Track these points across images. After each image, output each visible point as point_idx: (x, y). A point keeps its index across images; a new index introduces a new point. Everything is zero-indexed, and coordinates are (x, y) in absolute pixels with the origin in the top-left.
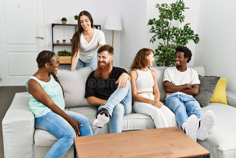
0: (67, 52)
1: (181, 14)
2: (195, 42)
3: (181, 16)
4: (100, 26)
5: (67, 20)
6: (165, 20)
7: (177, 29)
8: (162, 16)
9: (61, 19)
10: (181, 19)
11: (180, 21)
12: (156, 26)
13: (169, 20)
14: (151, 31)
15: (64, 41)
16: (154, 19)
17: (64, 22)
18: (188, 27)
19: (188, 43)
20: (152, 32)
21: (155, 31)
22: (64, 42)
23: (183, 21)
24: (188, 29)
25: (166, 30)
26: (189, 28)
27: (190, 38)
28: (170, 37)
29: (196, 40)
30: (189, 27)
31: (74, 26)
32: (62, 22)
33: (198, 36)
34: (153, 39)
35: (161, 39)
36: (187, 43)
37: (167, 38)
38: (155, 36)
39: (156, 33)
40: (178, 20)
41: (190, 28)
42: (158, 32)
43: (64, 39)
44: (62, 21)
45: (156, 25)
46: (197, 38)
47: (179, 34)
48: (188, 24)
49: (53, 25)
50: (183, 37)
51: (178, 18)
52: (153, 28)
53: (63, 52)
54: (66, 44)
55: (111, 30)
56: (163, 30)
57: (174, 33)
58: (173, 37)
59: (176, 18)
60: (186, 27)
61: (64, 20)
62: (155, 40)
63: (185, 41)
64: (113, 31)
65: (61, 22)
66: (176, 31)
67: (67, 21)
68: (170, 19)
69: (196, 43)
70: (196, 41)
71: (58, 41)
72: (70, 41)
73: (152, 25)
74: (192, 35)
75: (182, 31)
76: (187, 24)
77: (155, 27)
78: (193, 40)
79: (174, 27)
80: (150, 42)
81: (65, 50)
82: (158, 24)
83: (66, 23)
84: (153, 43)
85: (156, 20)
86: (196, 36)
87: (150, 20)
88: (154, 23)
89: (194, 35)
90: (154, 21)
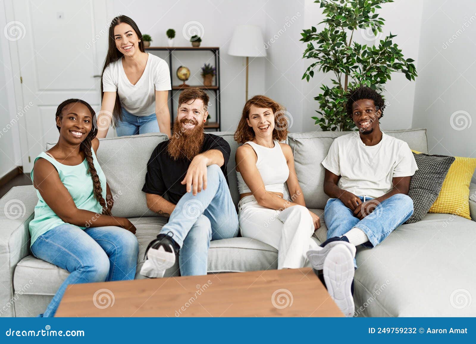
1: (375, 16)
2: (408, 77)
3: (377, 19)
4: (218, 49)
5: (152, 38)
6: (340, 29)
7: (366, 49)
8: (333, 22)
10: (376, 27)
12: (318, 43)
13: (346, 30)
14: (307, 54)
16: (314, 29)
18: (390, 42)
19: (390, 78)
20: (308, 57)
21: (317, 55)
24: (391, 48)
25: (342, 52)
26: (392, 46)
27: (397, 67)
28: (350, 67)
29: (409, 71)
30: (393, 43)
31: (168, 52)
33: (413, 63)
34: (308, 73)
35: (331, 72)
36: (387, 79)
37: (342, 70)
38: (313, 65)
39: (319, 58)
41: (396, 45)
42: (323, 57)
45: (318, 41)
46: (410, 67)
47: (369, 59)
48: (391, 36)
50: (379, 65)
51: (368, 23)
52: (311, 48)
56: (336, 52)
57: (358, 58)
58: (356, 67)
59: (363, 23)
60: (386, 44)
61: (146, 38)
62: (312, 73)
63: (383, 76)
64: (247, 58)
66: (362, 52)
67: (151, 42)
68: (351, 28)
69: (410, 80)
70: (410, 74)
73: (309, 43)
74: (396, 61)
75: (376, 53)
76: (389, 36)
77: (316, 46)
78: (404, 71)
79: (356, 45)
80: (303, 78)
82: (323, 38)
83: (149, 44)
84: (308, 79)
85: (319, 31)
86: (409, 63)
87: (304, 31)
88: (314, 38)
89: (403, 60)
90: (314, 33)
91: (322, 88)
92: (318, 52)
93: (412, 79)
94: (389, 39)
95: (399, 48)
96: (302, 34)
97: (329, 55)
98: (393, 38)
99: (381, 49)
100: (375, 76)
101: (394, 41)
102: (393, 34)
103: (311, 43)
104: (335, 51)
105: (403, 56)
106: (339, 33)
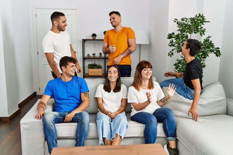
0: (96, 64)
2: (217, 55)
3: (202, 29)
5: (97, 35)
6: (185, 33)
8: (182, 31)
9: (92, 34)
10: (202, 33)
11: (201, 34)
12: (175, 39)
13: (188, 34)
14: (170, 44)
15: (94, 54)
16: (173, 34)
17: (94, 37)
19: (208, 56)
20: (171, 46)
22: (94, 55)
23: (204, 34)
24: (209, 43)
26: (209, 41)
27: (212, 51)
32: (92, 38)
33: (219, 49)
34: (170, 53)
36: (207, 57)
38: (173, 50)
39: (175, 47)
40: (198, 34)
41: (211, 41)
42: (177, 46)
44: (92, 37)
45: (175, 38)
46: (218, 51)
48: (209, 37)
49: (84, 41)
50: (203, 50)
51: (198, 31)
52: (172, 42)
53: (92, 64)
54: (95, 58)
55: (138, 44)
59: (196, 31)
60: (207, 41)
61: (94, 35)
62: (172, 54)
63: (205, 55)
64: (140, 45)
67: (96, 37)
68: (190, 33)
70: (218, 54)
71: (89, 54)
72: (99, 54)
74: (211, 48)
75: (202, 45)
77: (174, 41)
78: (215, 53)
80: (169, 56)
81: (95, 63)
82: (177, 37)
83: (96, 38)
84: (171, 56)
85: (175, 34)
86: (217, 50)
88: (173, 37)
89: (215, 48)
90: (173, 35)
91: (177, 60)
92: (175, 44)
93: (219, 56)
94: (208, 39)
95: (212, 42)
96: (168, 35)
97: (180, 45)
98: (210, 38)
99: (204, 43)
100: (201, 55)
101: (210, 39)
102: (210, 36)
103: (172, 40)
104: (183, 43)
105: (214, 46)
106: (185, 35)
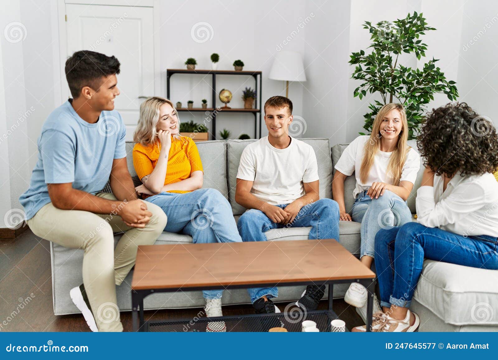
0: (195, 124)
1: (419, 42)
2: (450, 97)
3: (420, 44)
4: (260, 73)
5: (197, 62)
6: (385, 53)
7: (411, 71)
8: (379, 46)
9: (186, 60)
10: (420, 52)
11: (417, 54)
12: (365, 65)
13: (392, 54)
14: (356, 75)
15: (190, 102)
16: (362, 53)
17: (191, 66)
18: (433, 66)
19: (433, 99)
20: (357, 78)
21: (364, 76)
22: (190, 104)
23: (424, 55)
24: (434, 71)
25: (388, 75)
26: (435, 69)
27: (439, 88)
28: (396, 88)
29: (451, 92)
30: (436, 67)
31: (211, 75)
32: (188, 67)
33: (455, 85)
34: (360, 92)
35: (377, 92)
36: (431, 99)
37: (388, 90)
38: (363, 85)
39: (366, 80)
40: (413, 53)
41: (438, 69)
42: (370, 78)
43: (191, 100)
44: (186, 65)
45: (365, 63)
46: (453, 89)
47: (414, 80)
48: (434, 61)
49: (170, 73)
50: (422, 86)
51: (412, 48)
52: (359, 70)
53: (187, 124)
54: (193, 109)
55: (284, 81)
56: (382, 74)
57: (403, 79)
58: (402, 88)
59: (408, 48)
60: (429, 67)
61: (191, 62)
62: (364, 92)
63: (426, 97)
64: (288, 82)
65: (185, 68)
66: (406, 74)
67: (196, 66)
68: (396, 52)
70: (452, 95)
71: (179, 103)
72: (202, 103)
73: (357, 65)
74: (440, 83)
75: (420, 75)
76: (432, 60)
77: (364, 68)
78: (446, 92)
79: (402, 68)
80: (355, 96)
81: (192, 122)
82: (370, 61)
83: (194, 68)
84: (361, 98)
85: (366, 55)
86: (451, 85)
87: (353, 53)
88: (362, 60)
89: (446, 81)
90: (362, 56)
91: (370, 107)
92: (365, 74)
93: (453, 100)
94: (432, 63)
95: (441, 71)
96: (351, 56)
97: (376, 76)
98: (435, 62)
99: (425, 72)
100: (419, 96)
101: (436, 64)
102: (435, 59)
103: (360, 66)
105: (445, 78)
106: (385, 57)
